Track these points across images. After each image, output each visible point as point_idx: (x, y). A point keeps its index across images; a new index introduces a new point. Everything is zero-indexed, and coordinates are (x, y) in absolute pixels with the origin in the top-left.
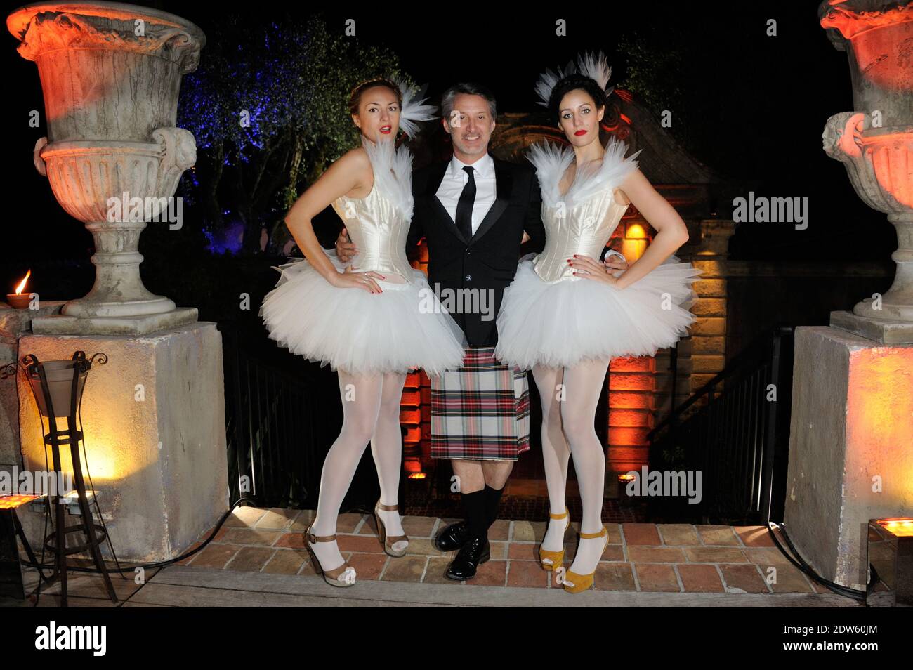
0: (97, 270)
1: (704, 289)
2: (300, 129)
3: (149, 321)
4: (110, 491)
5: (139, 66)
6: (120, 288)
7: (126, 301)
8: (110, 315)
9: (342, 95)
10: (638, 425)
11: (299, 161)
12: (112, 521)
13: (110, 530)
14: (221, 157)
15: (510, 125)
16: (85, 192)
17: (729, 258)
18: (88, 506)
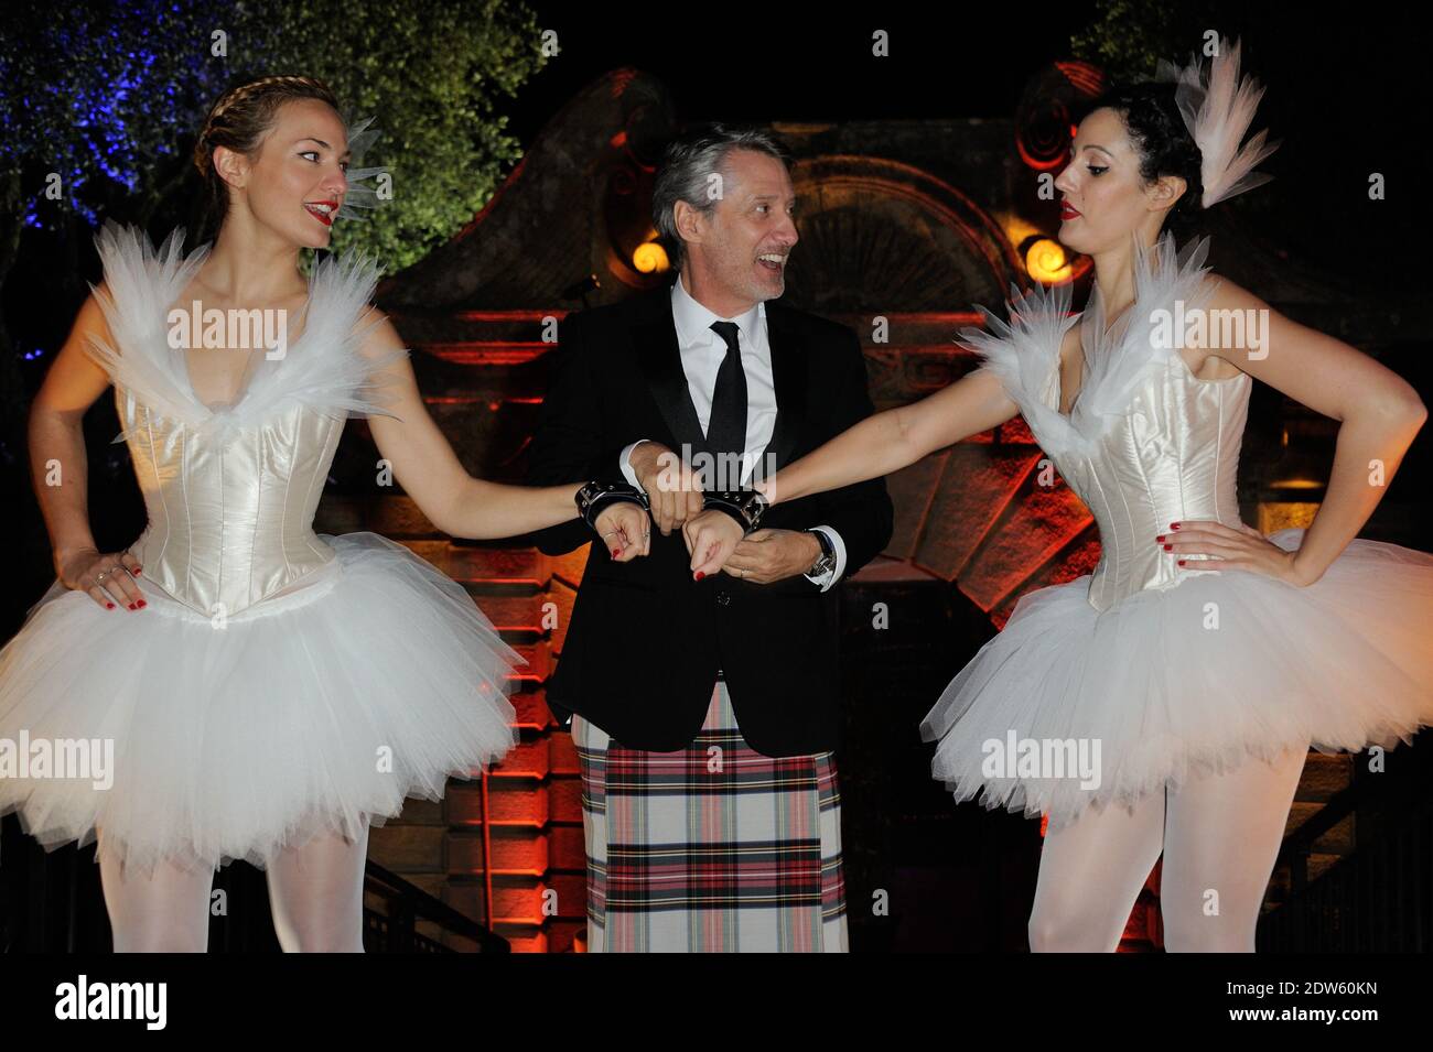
14: (15, 205)
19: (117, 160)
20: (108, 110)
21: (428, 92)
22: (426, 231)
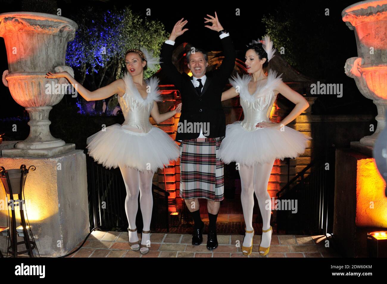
0: (30, 128)
1: (301, 128)
2: (120, 58)
3: (54, 151)
4: (37, 226)
5: (49, 39)
6: (41, 136)
7: (43, 142)
8: (37, 148)
9: (139, 42)
10: (273, 189)
11: (120, 72)
12: (38, 239)
13: (37, 243)
14: (85, 70)
15: (214, 56)
16: (25, 94)
17: (312, 114)
18: (27, 232)
19: (100, 62)
20: (99, 54)
21: (151, 48)
22: (152, 72)
